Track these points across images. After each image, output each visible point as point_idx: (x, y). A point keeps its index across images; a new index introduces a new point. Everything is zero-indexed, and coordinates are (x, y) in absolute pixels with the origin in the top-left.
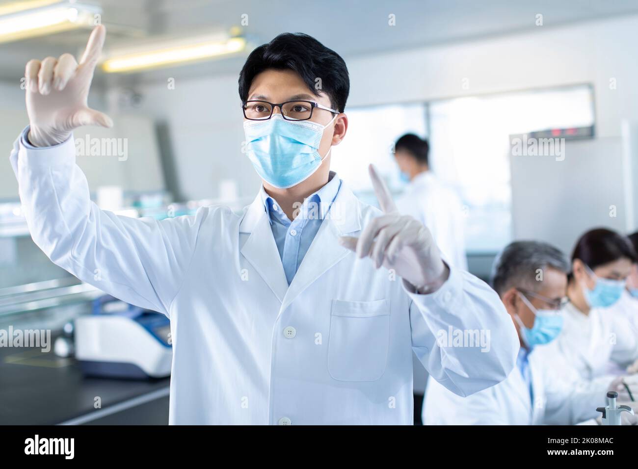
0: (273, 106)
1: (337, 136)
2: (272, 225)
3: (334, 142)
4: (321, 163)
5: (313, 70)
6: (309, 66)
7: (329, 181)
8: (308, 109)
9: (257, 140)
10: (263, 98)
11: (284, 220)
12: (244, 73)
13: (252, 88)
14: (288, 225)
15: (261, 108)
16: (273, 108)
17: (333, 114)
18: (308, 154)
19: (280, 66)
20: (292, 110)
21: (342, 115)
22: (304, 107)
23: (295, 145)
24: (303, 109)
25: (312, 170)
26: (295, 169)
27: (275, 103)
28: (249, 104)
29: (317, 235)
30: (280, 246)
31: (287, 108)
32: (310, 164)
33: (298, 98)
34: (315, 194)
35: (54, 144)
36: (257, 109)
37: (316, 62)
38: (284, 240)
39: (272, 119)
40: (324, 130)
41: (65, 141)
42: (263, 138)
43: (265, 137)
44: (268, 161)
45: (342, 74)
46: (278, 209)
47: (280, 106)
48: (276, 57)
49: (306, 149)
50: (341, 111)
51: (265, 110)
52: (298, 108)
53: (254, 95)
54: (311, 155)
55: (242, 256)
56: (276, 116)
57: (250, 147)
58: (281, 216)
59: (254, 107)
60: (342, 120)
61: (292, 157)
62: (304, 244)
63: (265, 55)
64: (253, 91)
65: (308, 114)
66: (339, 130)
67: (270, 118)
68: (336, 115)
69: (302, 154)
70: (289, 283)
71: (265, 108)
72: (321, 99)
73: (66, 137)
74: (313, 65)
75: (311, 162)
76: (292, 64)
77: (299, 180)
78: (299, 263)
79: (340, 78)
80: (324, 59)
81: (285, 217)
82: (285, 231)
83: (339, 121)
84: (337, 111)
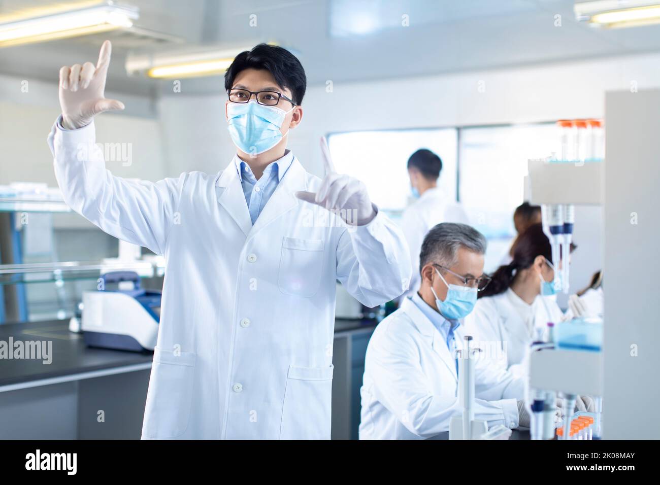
0: (251, 93)
1: (294, 122)
2: (242, 183)
3: (291, 126)
4: (281, 139)
5: (282, 71)
6: (279, 68)
7: (285, 155)
8: (275, 98)
9: (237, 117)
10: (244, 87)
11: (251, 180)
12: (231, 70)
13: (235, 81)
14: (254, 184)
15: (241, 94)
16: (251, 95)
17: (293, 105)
18: (273, 130)
19: (258, 66)
20: (264, 98)
21: (299, 107)
22: (273, 96)
23: (265, 122)
24: (272, 98)
25: (274, 144)
26: (262, 140)
27: (252, 92)
28: (232, 91)
29: (274, 192)
30: (248, 198)
31: (261, 97)
32: (273, 138)
33: (269, 90)
34: (275, 162)
35: (79, 127)
36: (238, 96)
37: (285, 65)
38: (251, 193)
39: (250, 103)
40: (286, 115)
41: (88, 124)
42: (242, 116)
43: (244, 115)
44: (244, 132)
45: (302, 77)
46: (249, 171)
47: (256, 94)
48: (255, 59)
49: (271, 127)
50: (299, 104)
51: (244, 96)
52: (269, 97)
53: (237, 85)
54: (275, 132)
55: (219, 205)
56: (253, 101)
57: (231, 122)
58: (250, 176)
59: (236, 94)
60: (298, 111)
61: (261, 131)
62: (265, 197)
63: (248, 58)
64: (237, 82)
65: (275, 102)
66: (296, 117)
67: (248, 102)
68: (295, 107)
69: (269, 130)
70: (253, 224)
71: (244, 95)
72: (285, 92)
73: (88, 122)
74: (283, 67)
75: (275, 137)
76: (267, 65)
77: (264, 149)
78: (260, 210)
79: (299, 79)
80: (291, 63)
81: (253, 177)
82: (252, 188)
83: (296, 111)
84: (295, 104)
